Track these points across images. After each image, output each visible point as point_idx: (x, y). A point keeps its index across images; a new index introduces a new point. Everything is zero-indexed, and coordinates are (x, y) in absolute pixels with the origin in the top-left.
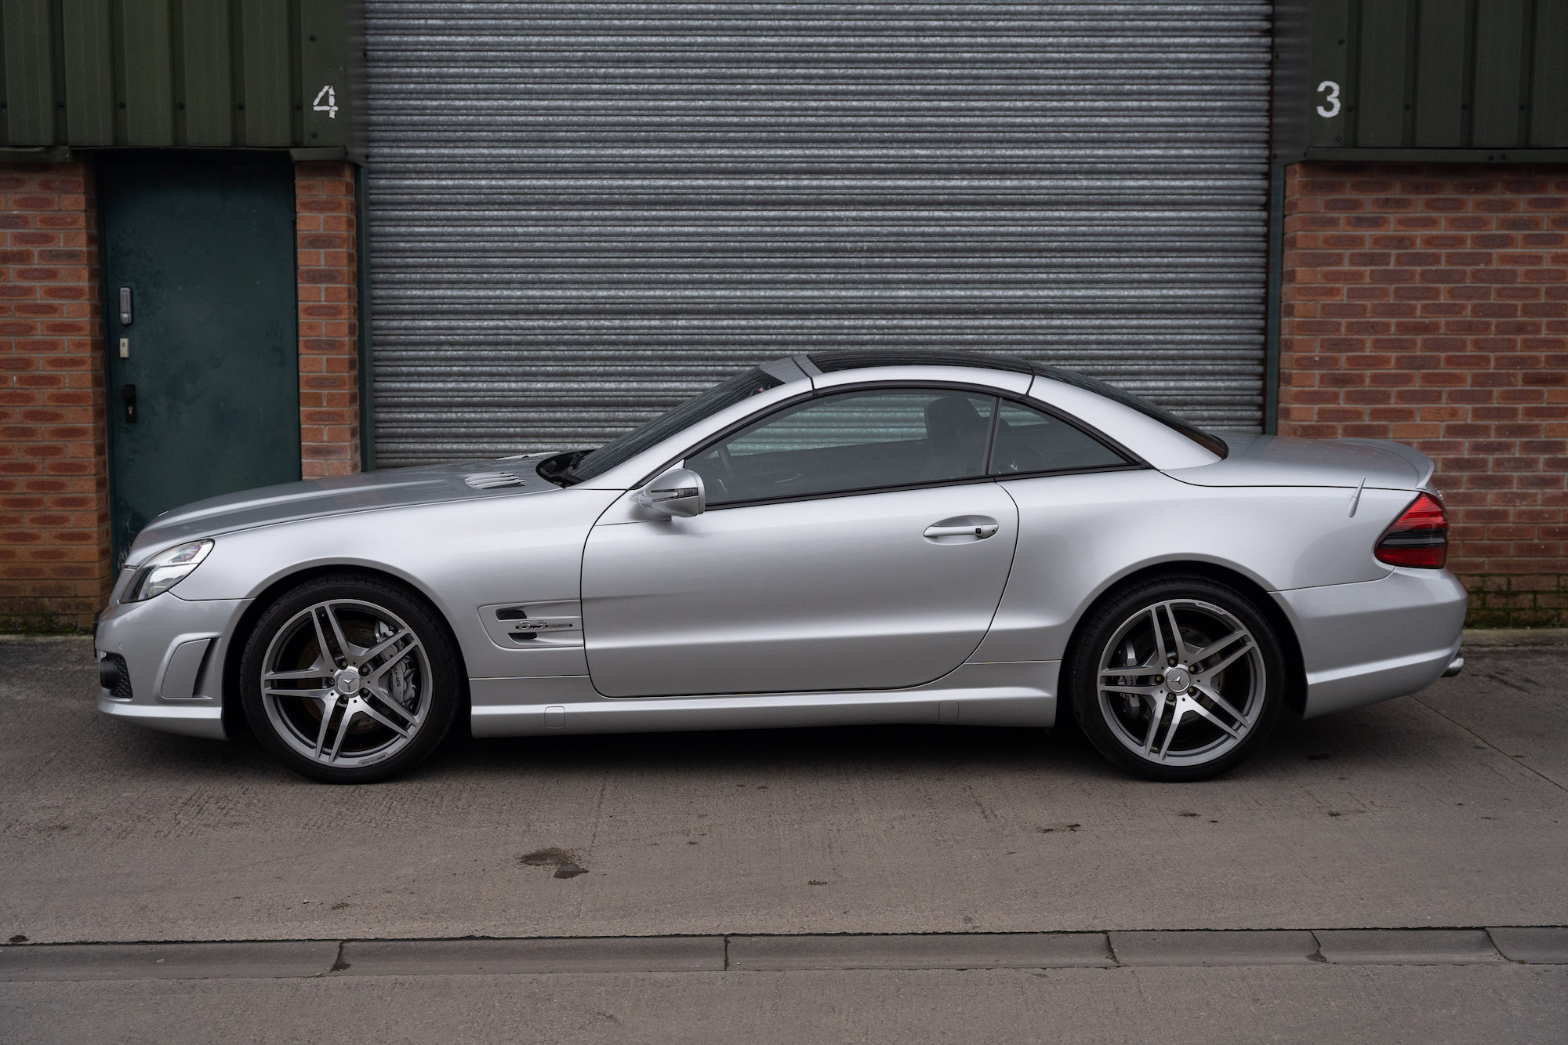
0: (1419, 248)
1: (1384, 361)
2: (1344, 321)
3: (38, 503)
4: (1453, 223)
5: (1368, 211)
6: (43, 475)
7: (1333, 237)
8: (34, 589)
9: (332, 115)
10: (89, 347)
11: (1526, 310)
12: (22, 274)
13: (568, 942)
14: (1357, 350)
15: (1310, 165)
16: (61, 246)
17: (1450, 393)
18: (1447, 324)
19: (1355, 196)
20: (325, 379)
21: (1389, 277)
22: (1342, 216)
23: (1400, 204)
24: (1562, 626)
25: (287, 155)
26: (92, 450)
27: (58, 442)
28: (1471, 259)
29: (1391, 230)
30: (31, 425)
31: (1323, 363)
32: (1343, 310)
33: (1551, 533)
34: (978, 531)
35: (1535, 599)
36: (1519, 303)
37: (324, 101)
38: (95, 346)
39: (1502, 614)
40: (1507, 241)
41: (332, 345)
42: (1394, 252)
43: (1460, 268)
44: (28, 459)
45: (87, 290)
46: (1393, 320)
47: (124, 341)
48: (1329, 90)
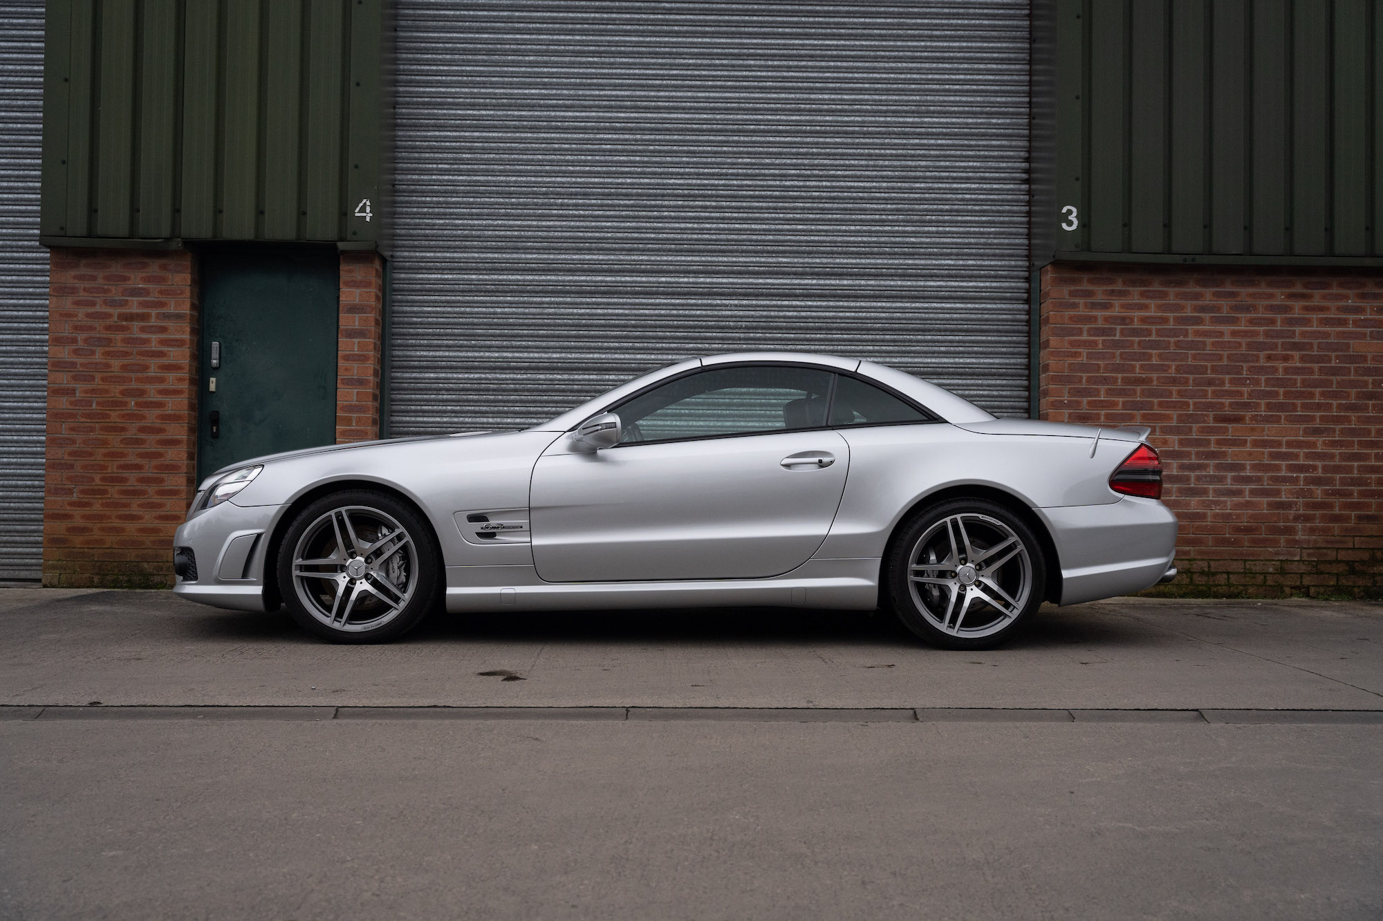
0: (1136, 325)
1: (1114, 404)
2: (1085, 375)
3: (143, 493)
4: (1159, 307)
5: (1100, 298)
6: (148, 472)
7: (1075, 316)
8: (136, 556)
9: (368, 219)
10: (187, 381)
11: (1214, 369)
12: (143, 329)
13: (508, 710)
14: (1095, 396)
15: (1058, 264)
16: (171, 309)
17: (1161, 428)
18: (1158, 378)
19: (1090, 288)
20: (355, 406)
21: (1116, 344)
22: (1081, 301)
23: (1122, 294)
24: (1248, 598)
25: (335, 244)
26: (185, 456)
27: (161, 449)
28: (1174, 333)
29: (1116, 311)
30: (143, 436)
31: (1070, 405)
32: (1084, 368)
33: (1238, 530)
34: (820, 461)
35: (1229, 577)
36: (1209, 365)
37: (363, 210)
38: (192, 381)
39: (1205, 588)
40: (1199, 321)
41: (361, 382)
42: (1119, 327)
43: (1166, 339)
44: (139, 461)
45: (188, 341)
46: (1120, 375)
47: (213, 380)
48: (1070, 212)
